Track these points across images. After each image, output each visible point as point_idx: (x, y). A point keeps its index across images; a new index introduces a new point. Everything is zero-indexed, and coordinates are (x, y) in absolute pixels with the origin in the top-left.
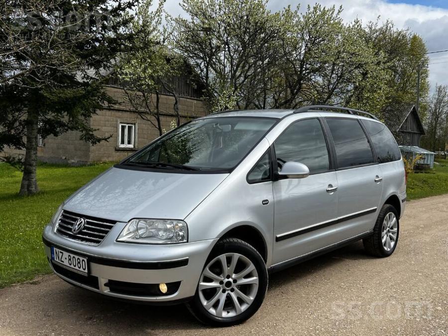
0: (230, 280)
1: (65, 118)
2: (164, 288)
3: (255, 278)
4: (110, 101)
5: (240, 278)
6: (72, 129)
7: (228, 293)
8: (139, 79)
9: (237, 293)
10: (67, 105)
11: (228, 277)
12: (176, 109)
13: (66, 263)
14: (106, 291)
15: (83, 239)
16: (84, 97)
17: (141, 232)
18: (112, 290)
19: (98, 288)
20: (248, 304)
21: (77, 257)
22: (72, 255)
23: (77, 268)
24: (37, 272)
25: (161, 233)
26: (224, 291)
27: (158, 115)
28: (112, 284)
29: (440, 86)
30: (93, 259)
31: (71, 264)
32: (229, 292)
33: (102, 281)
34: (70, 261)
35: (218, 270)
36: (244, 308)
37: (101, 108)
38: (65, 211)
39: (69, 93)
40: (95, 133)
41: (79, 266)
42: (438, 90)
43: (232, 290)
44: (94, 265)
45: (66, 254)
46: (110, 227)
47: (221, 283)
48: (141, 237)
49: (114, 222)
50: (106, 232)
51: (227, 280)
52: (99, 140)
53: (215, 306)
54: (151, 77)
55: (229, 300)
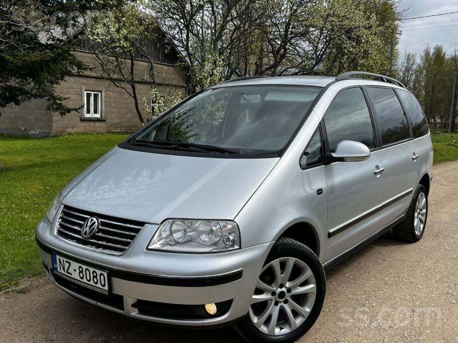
0: (284, 289)
1: (30, 85)
2: (211, 309)
3: (312, 286)
4: (80, 66)
5: (295, 287)
6: (35, 96)
7: (281, 306)
8: (112, 40)
9: (291, 305)
10: (32, 71)
11: (282, 286)
12: (152, 76)
13: (76, 275)
14: (135, 313)
15: (98, 246)
16: (54, 61)
17: (176, 236)
18: (141, 312)
19: (122, 309)
20: (303, 316)
21: (91, 270)
22: (84, 267)
23: (92, 283)
24: (20, 273)
25: (204, 237)
26: (276, 303)
27: (132, 83)
28: (141, 305)
29: (409, 54)
30: (114, 273)
31: (82, 278)
32: (282, 304)
33: (129, 301)
34: (81, 274)
35: (268, 278)
36: (299, 321)
37: (71, 74)
38: (66, 207)
39: (35, 56)
40: (64, 103)
41: (95, 281)
42: (407, 57)
43: (286, 302)
44: (116, 281)
45: (75, 265)
46: (137, 231)
47: (274, 294)
48: (177, 243)
49: (142, 224)
50: (132, 238)
51: (279, 290)
52: (69, 111)
53: (267, 322)
54: (126, 38)
55: (282, 315)
